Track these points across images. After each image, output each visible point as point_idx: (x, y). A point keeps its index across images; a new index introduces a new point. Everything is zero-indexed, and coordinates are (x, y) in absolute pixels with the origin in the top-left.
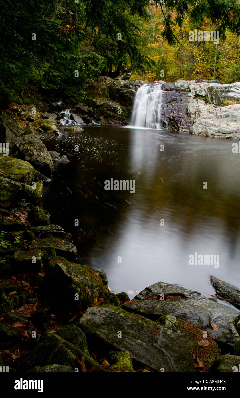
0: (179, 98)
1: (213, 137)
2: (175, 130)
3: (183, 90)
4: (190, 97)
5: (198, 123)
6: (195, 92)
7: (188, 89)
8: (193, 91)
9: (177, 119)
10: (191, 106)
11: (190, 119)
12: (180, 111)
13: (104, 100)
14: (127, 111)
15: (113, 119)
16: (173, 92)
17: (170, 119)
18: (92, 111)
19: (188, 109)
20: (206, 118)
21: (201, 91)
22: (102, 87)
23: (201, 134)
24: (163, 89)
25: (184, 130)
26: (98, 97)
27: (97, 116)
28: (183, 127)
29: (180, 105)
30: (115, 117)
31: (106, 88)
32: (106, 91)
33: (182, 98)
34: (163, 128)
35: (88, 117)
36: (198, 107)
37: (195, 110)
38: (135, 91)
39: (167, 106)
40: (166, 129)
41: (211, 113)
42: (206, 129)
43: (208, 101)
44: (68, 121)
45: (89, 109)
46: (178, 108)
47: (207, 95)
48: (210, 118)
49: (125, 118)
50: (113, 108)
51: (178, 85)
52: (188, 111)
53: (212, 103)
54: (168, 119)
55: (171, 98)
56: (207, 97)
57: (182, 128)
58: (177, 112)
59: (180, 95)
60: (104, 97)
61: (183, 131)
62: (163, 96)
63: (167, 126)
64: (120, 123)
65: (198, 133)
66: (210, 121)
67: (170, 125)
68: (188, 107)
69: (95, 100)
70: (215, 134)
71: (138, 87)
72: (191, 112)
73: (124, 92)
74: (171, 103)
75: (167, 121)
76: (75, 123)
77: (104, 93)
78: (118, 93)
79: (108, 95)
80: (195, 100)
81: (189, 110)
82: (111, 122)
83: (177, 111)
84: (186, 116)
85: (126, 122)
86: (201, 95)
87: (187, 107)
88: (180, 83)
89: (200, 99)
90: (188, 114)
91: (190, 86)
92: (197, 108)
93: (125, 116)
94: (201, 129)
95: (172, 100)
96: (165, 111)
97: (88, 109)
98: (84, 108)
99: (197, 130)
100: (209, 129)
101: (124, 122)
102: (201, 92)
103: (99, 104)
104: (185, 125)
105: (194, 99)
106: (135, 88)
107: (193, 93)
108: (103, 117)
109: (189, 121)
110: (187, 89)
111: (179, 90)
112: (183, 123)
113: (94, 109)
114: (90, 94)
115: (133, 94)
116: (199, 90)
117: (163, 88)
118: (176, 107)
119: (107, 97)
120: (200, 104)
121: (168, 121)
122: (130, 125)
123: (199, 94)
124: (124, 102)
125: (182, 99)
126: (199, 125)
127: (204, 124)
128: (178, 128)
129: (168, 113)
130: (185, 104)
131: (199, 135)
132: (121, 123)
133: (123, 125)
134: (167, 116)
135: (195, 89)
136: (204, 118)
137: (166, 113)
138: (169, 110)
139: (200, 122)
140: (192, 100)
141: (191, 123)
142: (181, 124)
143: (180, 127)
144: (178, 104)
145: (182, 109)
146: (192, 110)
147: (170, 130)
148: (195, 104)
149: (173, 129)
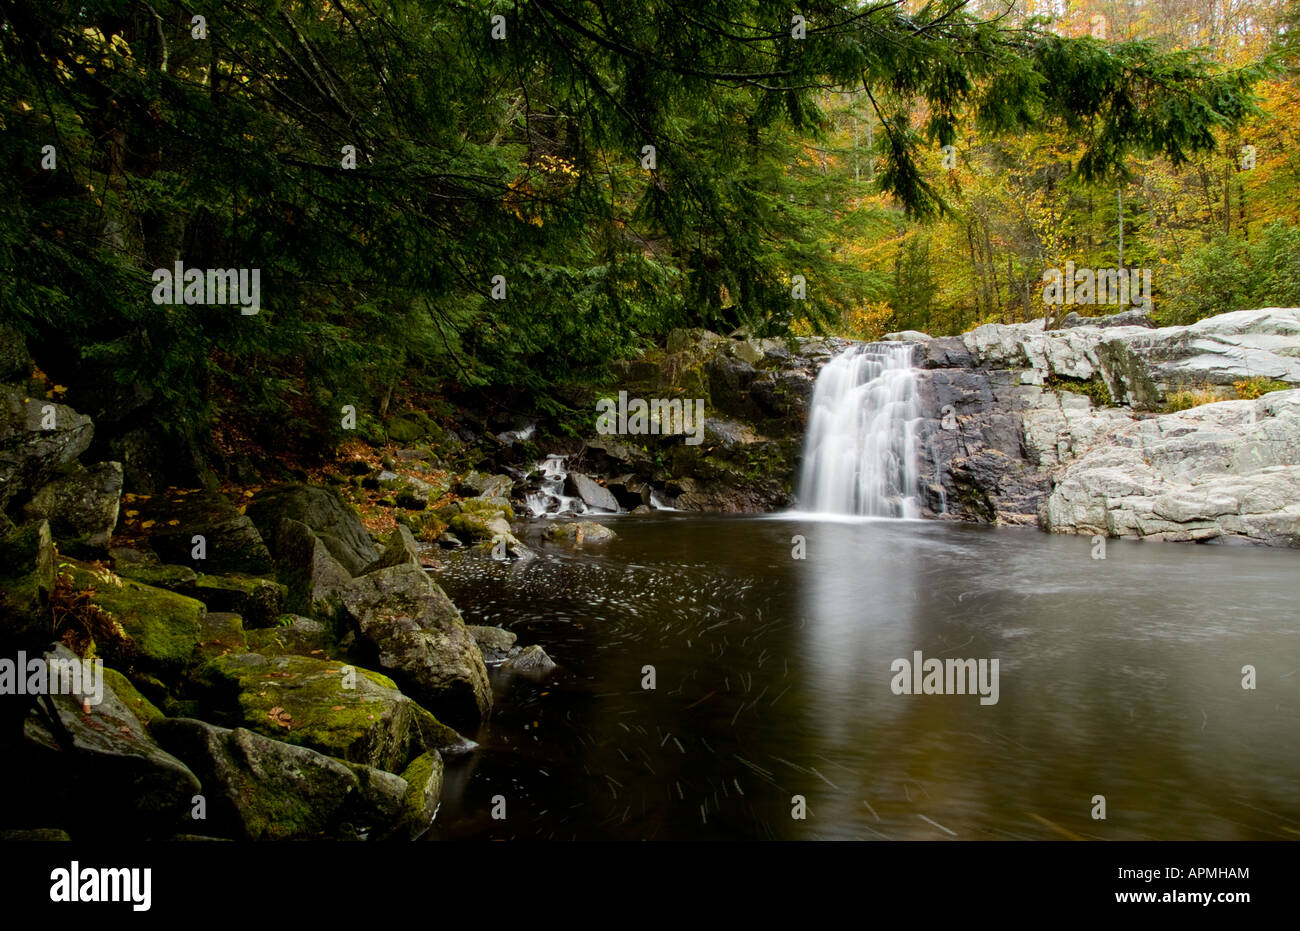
0: (984, 393)
1: (1135, 538)
2: (979, 518)
3: (998, 362)
4: (1030, 384)
5: (1071, 487)
6: (1045, 367)
7: (1017, 355)
8: (1038, 362)
9: (982, 476)
10: (1035, 421)
11: (1035, 472)
12: (994, 443)
14: (784, 455)
15: (731, 485)
16: (960, 370)
17: (956, 478)
18: (648, 459)
19: (1024, 435)
20: (1102, 463)
21: (1074, 360)
22: (684, 368)
23: (1084, 528)
24: (921, 363)
25: (1015, 516)
27: (669, 479)
28: (1010, 504)
29: (991, 420)
30: (736, 478)
31: (698, 373)
32: (697, 380)
33: (996, 391)
34: (928, 512)
35: (631, 482)
36: (1063, 423)
37: (1054, 435)
38: (810, 378)
40: (941, 515)
41: (1118, 444)
42: (1105, 508)
43: (1104, 397)
44: (555, 500)
45: (635, 452)
46: (982, 431)
47: (1098, 373)
48: (1118, 464)
49: (775, 481)
50: (727, 446)
51: (979, 344)
52: (1025, 440)
53: (1123, 404)
54: (949, 477)
55: (955, 394)
56: (1098, 381)
57: (1008, 509)
58: (979, 450)
59: (989, 383)
61: (1012, 522)
62: (919, 391)
63: (944, 506)
64: (758, 501)
65: (1071, 526)
66: (1117, 475)
67: (957, 501)
68: (1022, 426)
70: (1143, 525)
71: (822, 360)
72: (1039, 443)
73: (768, 382)
74: (953, 412)
75: (942, 484)
76: (584, 507)
77: (691, 390)
78: (743, 389)
79: (706, 396)
80: (1050, 397)
81: (1028, 437)
82: (721, 498)
83: (979, 444)
84: (1019, 461)
85: (780, 498)
86: (1073, 374)
87: (1018, 427)
88: (983, 336)
89: (1069, 389)
90: (1027, 454)
91: (1025, 344)
92: (1062, 427)
93: (777, 475)
94: (1083, 509)
95: (958, 402)
96: (935, 448)
97: (631, 455)
98: (617, 451)
99: (1066, 513)
100: (1119, 507)
101: (774, 497)
102: (1071, 364)
104: (1018, 496)
105: (1044, 392)
106: (809, 367)
107: (1041, 371)
108: (692, 480)
109: (1033, 479)
110: (1014, 356)
111: (982, 362)
112: (1008, 490)
113: (656, 454)
115: (804, 389)
116: (1062, 358)
117: (920, 357)
118: (974, 429)
120: (1070, 412)
121: (949, 484)
122: (795, 508)
123: (1066, 372)
124: (769, 421)
125: (999, 397)
126: (1072, 492)
127: (1095, 488)
128: (990, 512)
129: (943, 455)
130: (1009, 413)
131: (1077, 535)
132: (763, 500)
133: (771, 507)
134: (942, 467)
135: (1046, 355)
136: (1091, 465)
137: (936, 454)
138: (948, 443)
139: (1077, 484)
140: (1040, 397)
141: (1042, 489)
142: (1000, 495)
143: (998, 505)
144: (981, 416)
145: (999, 434)
146: (1041, 435)
147: (956, 518)
148: (1052, 412)
149: (968, 516)
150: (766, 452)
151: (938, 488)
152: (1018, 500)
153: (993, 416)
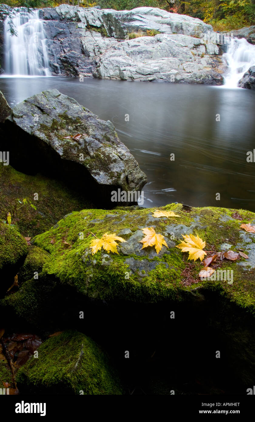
0: (66, 30)
1: (131, 80)
2: (72, 75)
3: (69, 19)
4: (81, 28)
5: (107, 64)
6: (86, 22)
7: (76, 17)
8: (83, 20)
9: (71, 60)
10: (86, 41)
11: (89, 59)
12: (73, 49)
16: (57, 21)
17: (62, 61)
19: (83, 46)
20: (114, 56)
23: (113, 78)
24: (43, 18)
25: (86, 74)
28: (83, 70)
33: (70, 30)
34: (54, 74)
37: (93, 46)
39: (54, 42)
40: (59, 74)
41: (116, 50)
42: (120, 70)
43: (105, 34)
46: (69, 44)
47: (103, 25)
48: (120, 56)
51: (62, 12)
52: (83, 48)
53: (111, 36)
54: (60, 61)
55: (57, 30)
56: (103, 28)
57: (82, 72)
58: (69, 51)
59: (68, 27)
61: (85, 76)
62: (44, 28)
63: (60, 71)
65: (109, 77)
66: (120, 59)
67: (63, 69)
68: (82, 43)
70: (134, 76)
72: (88, 49)
74: (57, 37)
75: (58, 63)
80: (88, 33)
81: (84, 47)
83: (68, 49)
84: (82, 55)
86: (95, 25)
87: (80, 43)
88: (63, 9)
89: (94, 31)
90: (84, 52)
91: (78, 13)
92: (95, 43)
94: (112, 71)
95: (58, 33)
96: (53, 50)
99: (107, 72)
100: (125, 70)
102: (94, 21)
104: (85, 67)
105: (86, 31)
107: (84, 23)
109: (89, 61)
110: (74, 17)
111: (63, 18)
112: (81, 65)
116: (91, 19)
117: (41, 15)
118: (65, 43)
120: (96, 39)
121: (60, 63)
122: (4, 74)
123: (93, 24)
125: (72, 32)
126: (108, 65)
127: (115, 64)
128: (76, 73)
129: (56, 53)
130: (76, 38)
131: (111, 79)
134: (57, 57)
135: (86, 18)
136: (111, 56)
137: (54, 52)
138: (58, 48)
139: (109, 62)
140: (85, 33)
141: (92, 65)
142: (79, 67)
143: (79, 70)
144: (67, 39)
145: (74, 46)
146: (89, 46)
147: (64, 76)
148: (90, 38)
149: (68, 75)
151: (56, 65)
152: (85, 69)
153: (71, 39)
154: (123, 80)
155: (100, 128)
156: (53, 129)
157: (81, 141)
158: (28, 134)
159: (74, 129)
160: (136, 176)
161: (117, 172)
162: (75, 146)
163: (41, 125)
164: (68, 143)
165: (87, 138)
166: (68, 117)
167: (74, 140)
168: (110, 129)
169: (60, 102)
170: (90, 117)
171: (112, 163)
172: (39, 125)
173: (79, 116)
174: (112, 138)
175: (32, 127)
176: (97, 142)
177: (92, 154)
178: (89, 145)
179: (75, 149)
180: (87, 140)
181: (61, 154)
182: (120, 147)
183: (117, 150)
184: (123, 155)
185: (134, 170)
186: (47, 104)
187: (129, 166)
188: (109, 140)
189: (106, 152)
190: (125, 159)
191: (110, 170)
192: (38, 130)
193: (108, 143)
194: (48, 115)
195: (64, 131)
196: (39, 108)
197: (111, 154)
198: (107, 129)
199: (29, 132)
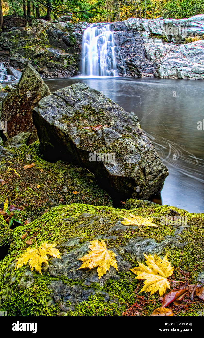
0: (132, 39)
1: (187, 79)
2: (136, 75)
3: (135, 29)
4: (145, 36)
5: (166, 65)
6: (149, 31)
8: (147, 29)
9: (136, 63)
10: (148, 47)
11: (150, 62)
12: (137, 53)
13: (44, 47)
14: (75, 59)
15: (59, 69)
16: (125, 32)
17: (128, 64)
18: (31, 62)
19: (146, 51)
20: (172, 58)
21: (157, 29)
22: (39, 32)
23: (171, 77)
24: (113, 30)
25: (147, 74)
26: (37, 45)
27: (39, 68)
29: (136, 46)
30: (61, 67)
31: (44, 33)
32: (44, 36)
33: (136, 38)
34: (121, 74)
36: (156, 47)
37: (154, 51)
38: (81, 34)
39: (122, 49)
40: (124, 75)
41: (174, 53)
42: (177, 70)
43: (165, 39)
45: (26, 60)
46: (134, 50)
48: (177, 58)
49: (73, 67)
50: (57, 57)
51: (129, 24)
52: (146, 52)
53: (171, 42)
54: (126, 64)
55: (124, 39)
56: (164, 35)
57: (144, 72)
58: (134, 55)
59: (134, 35)
60: (44, 44)
61: (147, 76)
62: (114, 38)
63: (125, 72)
64: (69, 73)
65: (167, 76)
66: (177, 60)
67: (129, 71)
68: (145, 48)
69: (32, 49)
70: (189, 75)
71: (83, 29)
72: (150, 53)
73: (68, 36)
74: (124, 44)
75: (124, 66)
77: (43, 39)
78: (59, 38)
79: (48, 41)
80: (151, 40)
81: (147, 51)
82: (57, 73)
83: (134, 54)
84: (145, 58)
85: (75, 72)
86: (157, 33)
87: (144, 48)
88: (130, 22)
89: (156, 37)
90: (147, 56)
91: (143, 24)
92: (156, 48)
93: (73, 65)
94: (170, 71)
95: (125, 41)
96: (121, 55)
98: (20, 60)
99: (165, 72)
100: (181, 70)
101: (73, 72)
102: (156, 30)
103: (39, 52)
104: (147, 68)
105: (149, 38)
106: (80, 31)
107: (148, 32)
108: (47, 68)
109: (150, 63)
110: (139, 28)
111: (130, 29)
112: (144, 67)
113: (34, 60)
114: (26, 42)
115: (80, 38)
116: (154, 28)
117: (112, 27)
118: (131, 49)
119: (48, 44)
120: (158, 44)
121: (126, 66)
122: (80, 75)
123: (155, 32)
124: (69, 48)
125: (137, 40)
126: (167, 66)
127: (173, 65)
128: (139, 73)
129: (123, 58)
130: (140, 44)
131: (169, 78)
132: (70, 73)
133: (73, 75)
134: (123, 61)
135: (149, 27)
136: (169, 58)
137: (121, 57)
138: (124, 54)
139: (167, 64)
140: (148, 40)
141: (153, 66)
142: (141, 68)
143: (141, 71)
144: (133, 45)
145: (138, 51)
146: (151, 51)
147: (129, 76)
148: (153, 44)
149: (133, 75)
150: (69, 58)
151: (123, 67)
152: (147, 70)
153: (136, 45)
154: (179, 79)
155: (122, 120)
156: (74, 119)
157: (99, 131)
158: (49, 123)
159: (96, 120)
160: (155, 168)
161: (132, 164)
162: (93, 136)
163: (63, 116)
164: (86, 133)
165: (106, 129)
166: (91, 109)
167: (93, 130)
168: (133, 120)
169: (86, 95)
170: (114, 108)
171: (128, 154)
172: (61, 116)
173: (102, 108)
174: (134, 129)
175: (53, 118)
176: (115, 132)
177: (108, 144)
178: (106, 135)
179: (91, 139)
180: (105, 131)
181: (77, 144)
182: (141, 138)
183: (137, 141)
184: (142, 147)
185: (153, 162)
186: (72, 97)
187: (148, 158)
188: (130, 131)
189: (124, 143)
190: (144, 151)
191: (125, 161)
192: (59, 120)
193: (129, 134)
194: (72, 106)
195: (86, 122)
196: (64, 100)
197: (129, 145)
198: (130, 120)
199: (50, 122)
